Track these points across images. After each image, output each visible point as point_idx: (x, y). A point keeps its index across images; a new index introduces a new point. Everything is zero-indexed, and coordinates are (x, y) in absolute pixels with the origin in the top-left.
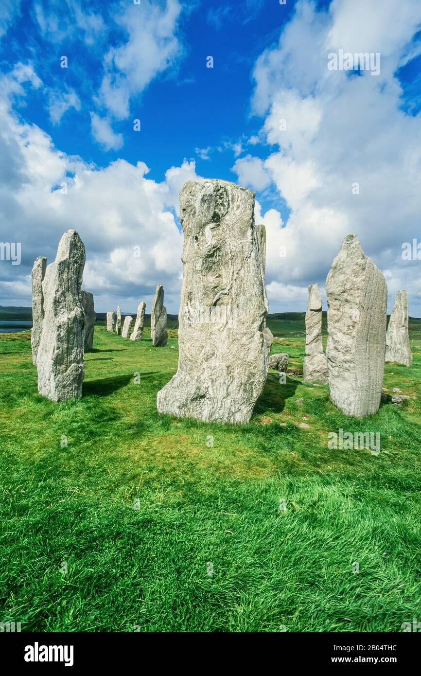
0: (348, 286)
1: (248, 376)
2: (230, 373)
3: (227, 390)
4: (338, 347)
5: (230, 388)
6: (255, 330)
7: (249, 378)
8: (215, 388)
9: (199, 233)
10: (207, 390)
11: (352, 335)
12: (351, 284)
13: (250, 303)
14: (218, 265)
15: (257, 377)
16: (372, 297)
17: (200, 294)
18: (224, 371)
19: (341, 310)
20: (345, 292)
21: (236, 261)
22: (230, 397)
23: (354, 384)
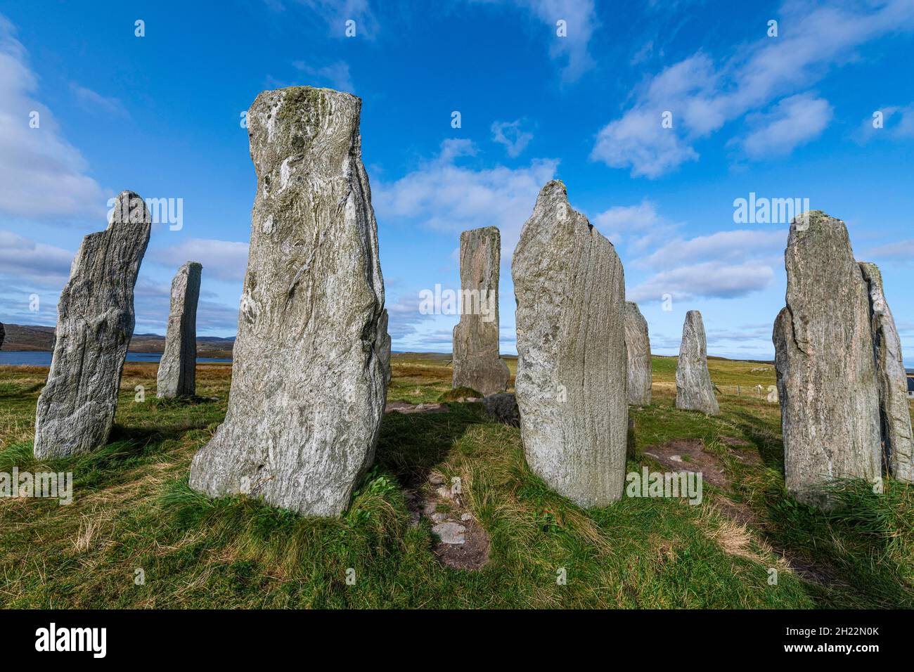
0: (545, 265)
1: (337, 428)
2: (306, 421)
3: (299, 455)
4: (531, 374)
5: (306, 449)
6: (353, 337)
7: (340, 431)
8: (278, 450)
9: (271, 172)
10: (265, 455)
11: (553, 352)
12: (549, 260)
13: (346, 287)
14: (300, 224)
15: (354, 429)
16: (589, 283)
17: (268, 275)
18: (295, 418)
19: (536, 307)
20: (540, 275)
21: (323, 214)
22: (305, 471)
23: (561, 450)
